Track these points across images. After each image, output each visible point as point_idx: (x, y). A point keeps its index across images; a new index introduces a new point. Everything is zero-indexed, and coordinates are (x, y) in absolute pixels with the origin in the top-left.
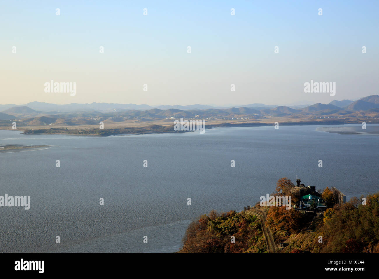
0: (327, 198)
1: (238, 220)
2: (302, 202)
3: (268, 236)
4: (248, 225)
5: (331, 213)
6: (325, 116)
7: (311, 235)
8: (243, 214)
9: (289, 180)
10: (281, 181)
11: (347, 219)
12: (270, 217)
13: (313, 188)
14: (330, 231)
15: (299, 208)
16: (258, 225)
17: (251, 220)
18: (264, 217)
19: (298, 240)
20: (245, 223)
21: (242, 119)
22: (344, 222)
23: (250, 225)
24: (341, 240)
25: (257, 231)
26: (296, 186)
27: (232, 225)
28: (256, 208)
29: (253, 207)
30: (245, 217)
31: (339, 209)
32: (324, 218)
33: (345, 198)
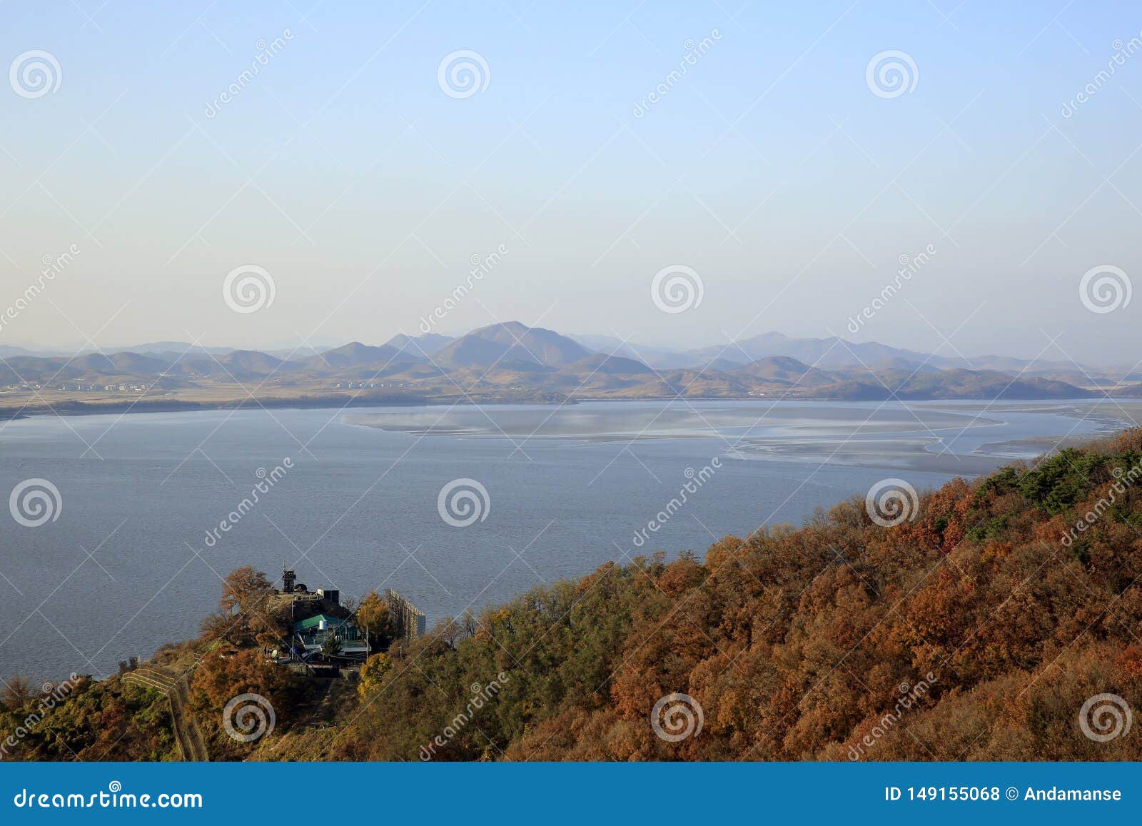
0: (370, 624)
1: (99, 704)
2: (299, 639)
3: (191, 747)
4: (128, 718)
5: (380, 669)
6: (371, 382)
7: (323, 736)
8: (114, 686)
9: (260, 575)
10: (235, 578)
11: (424, 684)
12: (199, 689)
13: (332, 596)
14: (375, 723)
15: (287, 658)
16: (162, 717)
17: (138, 701)
18: (182, 691)
19: (282, 755)
20: (118, 712)
21: (122, 388)
22: (416, 692)
23: (138, 717)
24: (406, 745)
25: (159, 735)
26: (281, 591)
27: (79, 722)
28: (156, 663)
29: (147, 661)
30: (120, 694)
31: (404, 655)
32: (361, 684)
33: (422, 621)
